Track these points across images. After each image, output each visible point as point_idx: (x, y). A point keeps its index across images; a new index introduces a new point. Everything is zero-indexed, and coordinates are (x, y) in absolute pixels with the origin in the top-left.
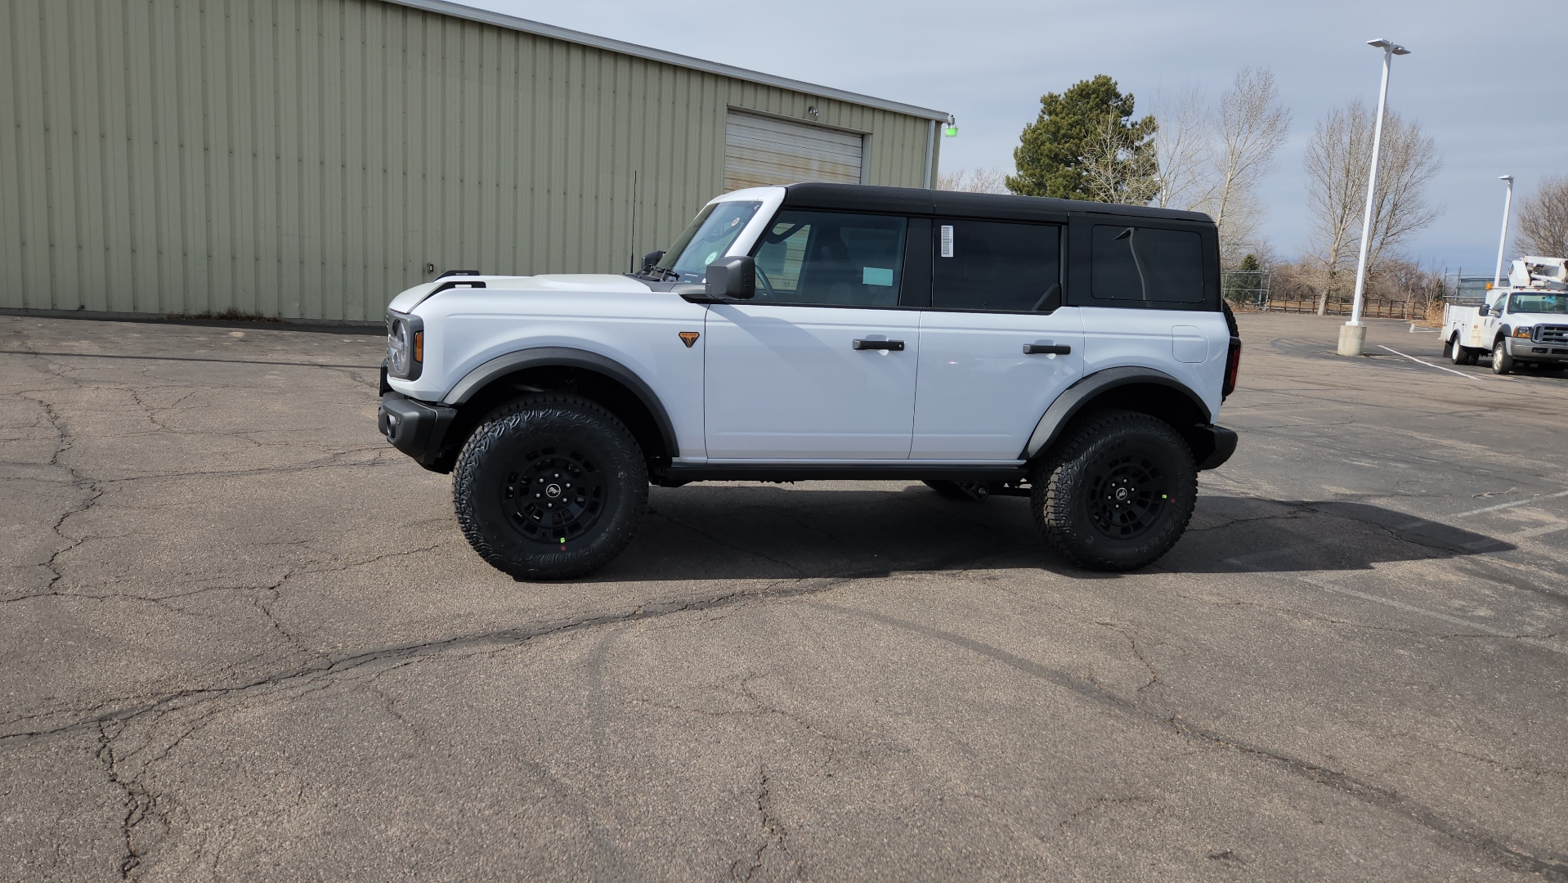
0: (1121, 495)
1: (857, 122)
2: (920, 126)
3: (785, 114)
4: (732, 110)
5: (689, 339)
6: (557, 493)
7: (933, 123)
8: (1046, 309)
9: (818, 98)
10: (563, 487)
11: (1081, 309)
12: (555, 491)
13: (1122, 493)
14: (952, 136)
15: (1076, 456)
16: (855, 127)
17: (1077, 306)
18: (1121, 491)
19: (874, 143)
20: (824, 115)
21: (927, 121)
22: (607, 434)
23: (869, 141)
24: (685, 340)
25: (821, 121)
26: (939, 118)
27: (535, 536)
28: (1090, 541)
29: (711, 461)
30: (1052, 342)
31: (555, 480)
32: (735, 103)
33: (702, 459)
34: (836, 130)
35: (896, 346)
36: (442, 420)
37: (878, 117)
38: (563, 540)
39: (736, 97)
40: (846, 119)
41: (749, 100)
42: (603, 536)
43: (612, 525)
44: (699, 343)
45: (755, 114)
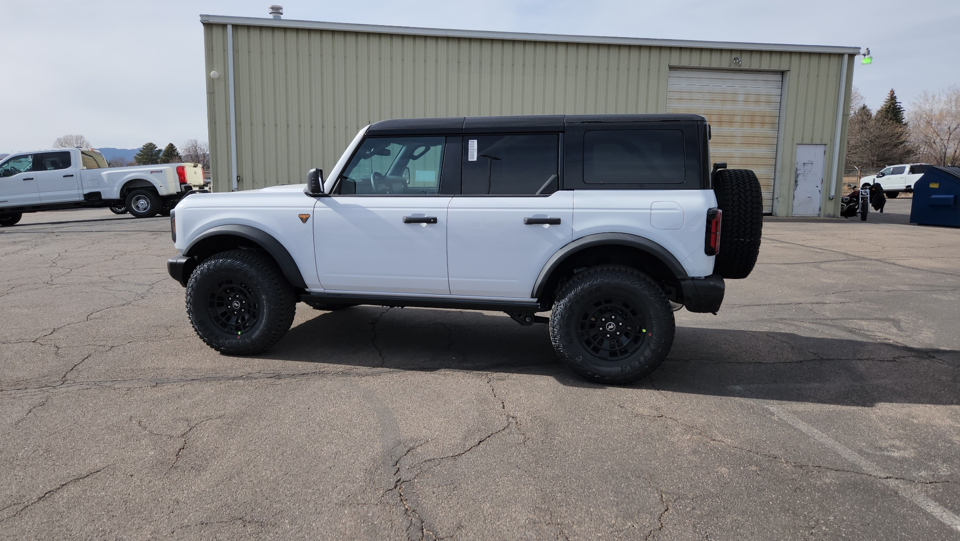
0: (610, 327)
1: (776, 64)
2: (834, 61)
3: (714, 65)
4: (672, 68)
5: (304, 219)
6: (238, 306)
7: (846, 57)
8: (547, 192)
9: (742, 51)
10: (241, 303)
11: (575, 191)
12: (237, 305)
13: (611, 326)
14: (868, 64)
15: (563, 298)
16: (775, 67)
17: (573, 190)
18: (610, 324)
19: (791, 78)
20: (746, 62)
21: (841, 55)
22: (254, 273)
23: (788, 76)
24: (302, 219)
25: (745, 66)
26: (852, 51)
27: (226, 330)
28: (579, 359)
29: (326, 291)
30: (547, 216)
31: (237, 299)
32: (675, 63)
33: (321, 290)
34: (760, 71)
35: (432, 221)
36: (180, 264)
37: (795, 59)
38: (239, 333)
39: (676, 59)
40: (766, 63)
41: (686, 60)
42: (257, 332)
43: (261, 327)
44: (310, 221)
45: (692, 69)
